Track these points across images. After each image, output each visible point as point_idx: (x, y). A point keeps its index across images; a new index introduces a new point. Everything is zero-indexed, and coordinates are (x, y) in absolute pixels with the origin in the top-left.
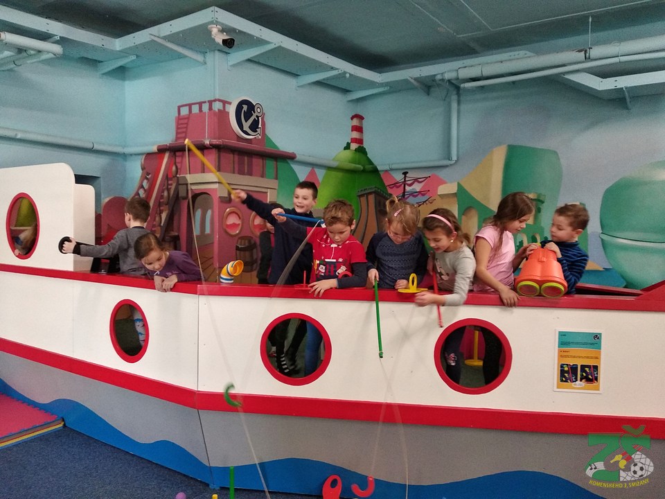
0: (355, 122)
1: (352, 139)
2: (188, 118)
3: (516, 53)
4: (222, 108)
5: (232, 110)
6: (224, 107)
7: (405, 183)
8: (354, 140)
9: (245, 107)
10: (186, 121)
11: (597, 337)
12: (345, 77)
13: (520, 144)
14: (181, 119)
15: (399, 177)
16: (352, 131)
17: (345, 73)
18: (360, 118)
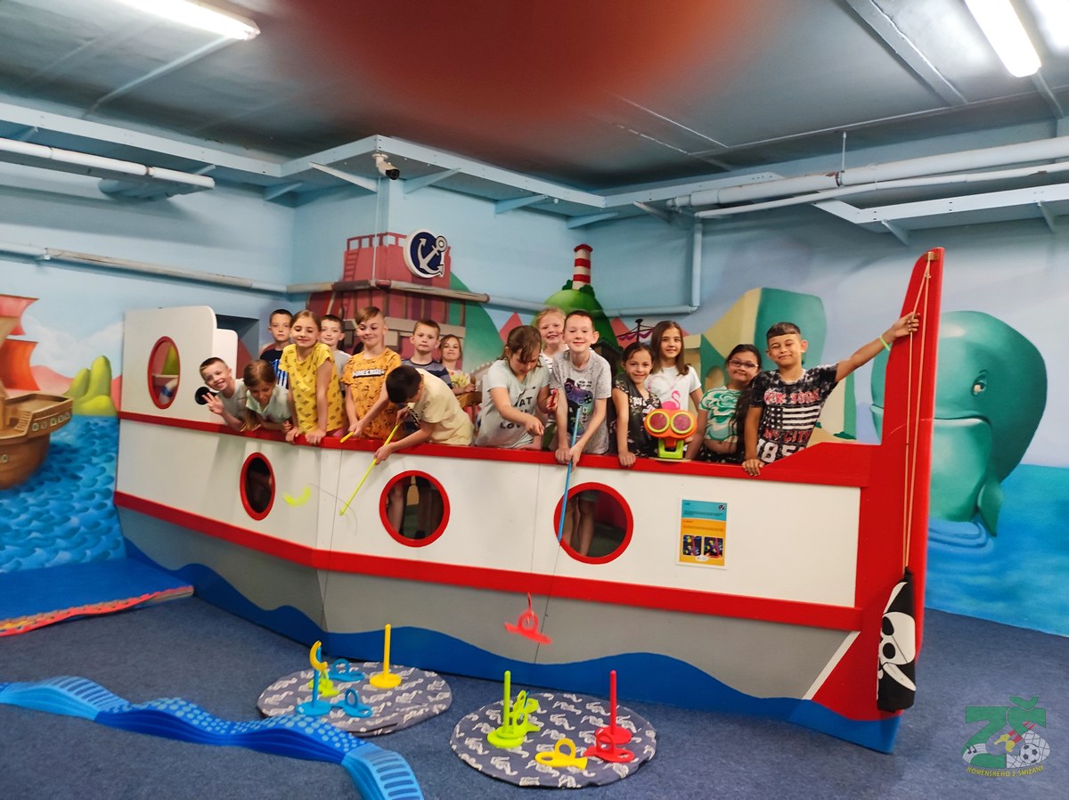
0: (581, 254)
1: (575, 276)
2: (357, 253)
3: (759, 175)
4: (394, 243)
5: (406, 245)
6: (397, 240)
7: (638, 333)
8: (577, 278)
9: (423, 241)
10: (355, 257)
11: (722, 507)
12: (553, 202)
13: (776, 288)
14: (351, 254)
15: (631, 326)
16: (576, 265)
17: (553, 198)
18: (587, 248)
